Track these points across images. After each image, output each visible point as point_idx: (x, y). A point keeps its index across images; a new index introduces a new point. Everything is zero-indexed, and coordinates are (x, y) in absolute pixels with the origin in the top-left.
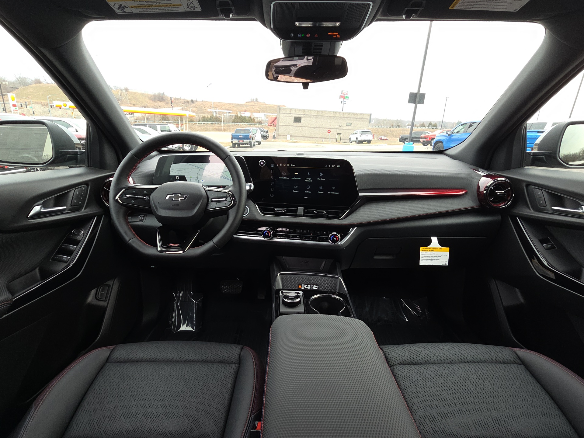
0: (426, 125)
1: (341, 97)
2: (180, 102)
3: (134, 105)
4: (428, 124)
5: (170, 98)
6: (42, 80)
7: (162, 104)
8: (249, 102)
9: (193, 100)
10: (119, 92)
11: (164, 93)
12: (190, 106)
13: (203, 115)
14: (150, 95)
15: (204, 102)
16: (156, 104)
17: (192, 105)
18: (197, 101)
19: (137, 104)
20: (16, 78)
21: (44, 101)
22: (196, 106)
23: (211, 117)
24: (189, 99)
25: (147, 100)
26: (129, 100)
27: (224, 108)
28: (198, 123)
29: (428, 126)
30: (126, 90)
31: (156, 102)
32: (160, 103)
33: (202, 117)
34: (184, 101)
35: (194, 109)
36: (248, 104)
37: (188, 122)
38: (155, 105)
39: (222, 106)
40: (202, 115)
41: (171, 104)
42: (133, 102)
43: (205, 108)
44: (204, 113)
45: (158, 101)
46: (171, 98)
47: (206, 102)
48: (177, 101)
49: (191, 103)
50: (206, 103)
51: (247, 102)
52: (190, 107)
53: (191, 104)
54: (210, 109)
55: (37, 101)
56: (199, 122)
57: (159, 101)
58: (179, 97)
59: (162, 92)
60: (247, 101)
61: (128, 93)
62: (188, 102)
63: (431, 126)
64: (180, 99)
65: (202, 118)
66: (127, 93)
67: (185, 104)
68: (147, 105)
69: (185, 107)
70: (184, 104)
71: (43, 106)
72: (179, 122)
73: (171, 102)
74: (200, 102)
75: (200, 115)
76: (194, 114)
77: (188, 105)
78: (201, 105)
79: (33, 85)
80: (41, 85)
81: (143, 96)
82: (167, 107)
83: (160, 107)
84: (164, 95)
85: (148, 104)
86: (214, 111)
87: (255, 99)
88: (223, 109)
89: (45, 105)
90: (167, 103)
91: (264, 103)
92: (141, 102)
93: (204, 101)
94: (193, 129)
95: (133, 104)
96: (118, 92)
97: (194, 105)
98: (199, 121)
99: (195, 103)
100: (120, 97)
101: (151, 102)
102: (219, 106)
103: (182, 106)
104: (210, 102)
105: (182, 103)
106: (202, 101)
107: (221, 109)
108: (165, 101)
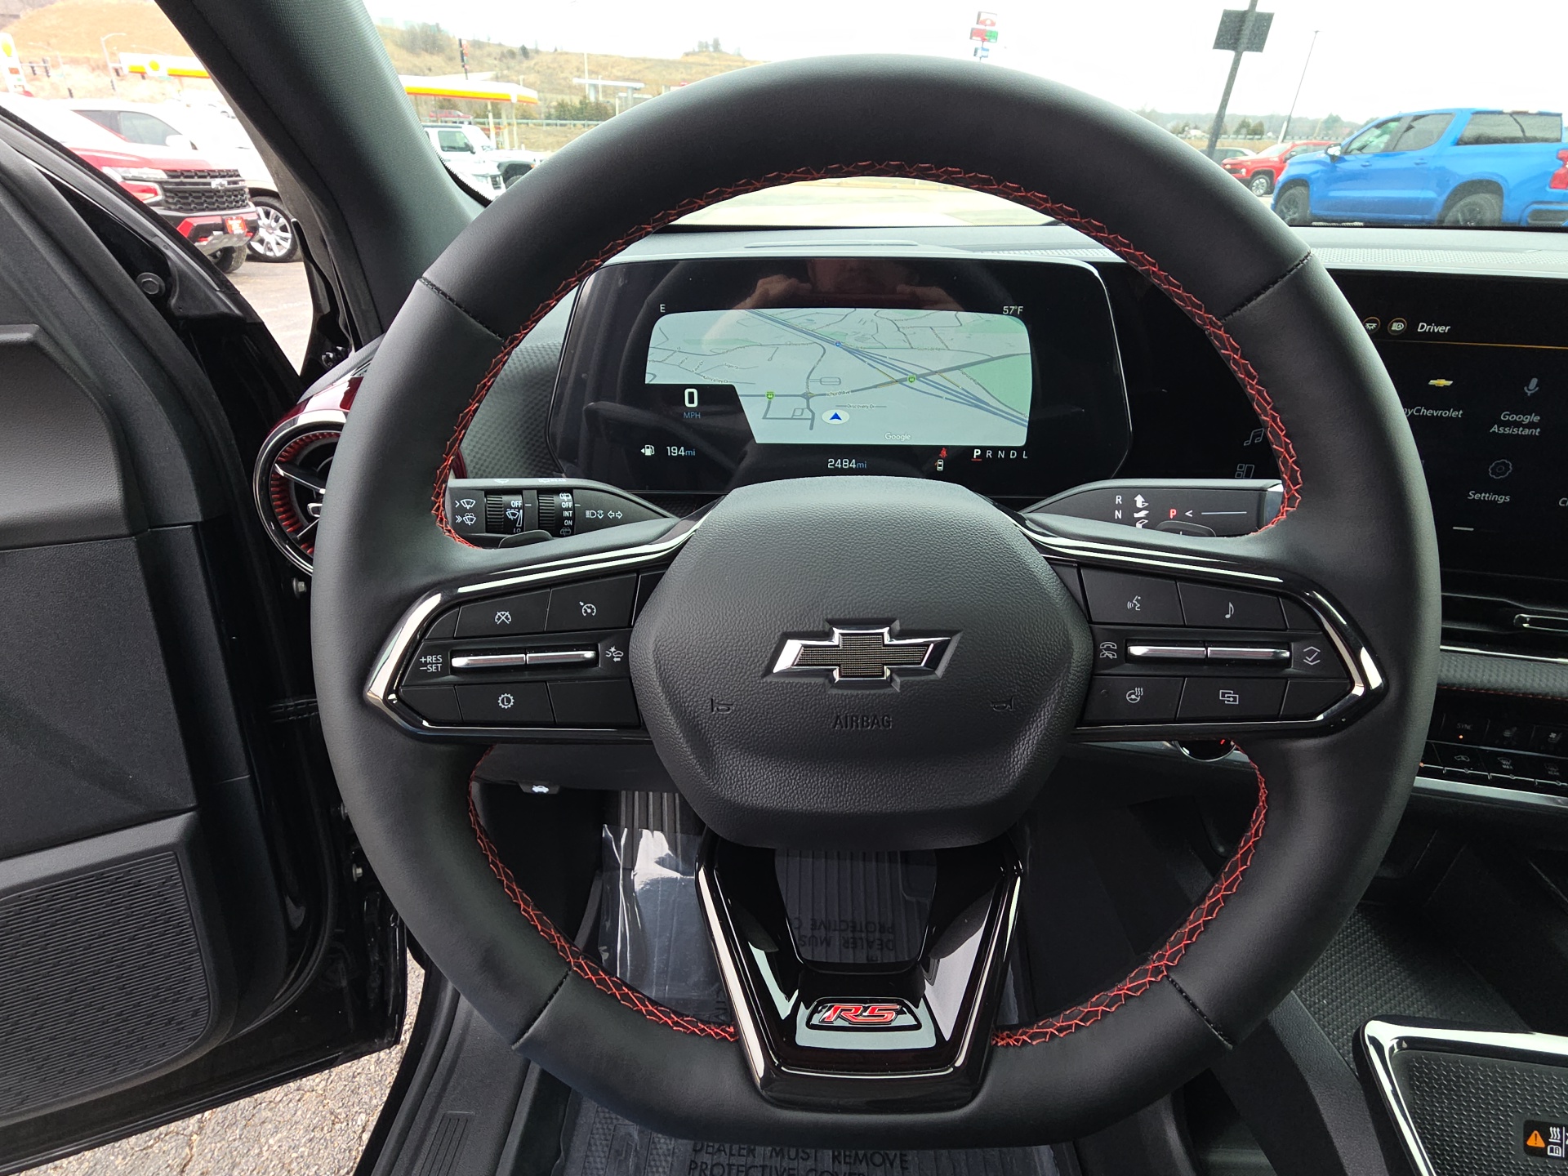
0: (1228, 129)
1: (974, 33)
2: (489, 55)
4: (1236, 126)
5: (458, 43)
7: (436, 60)
8: (693, 53)
9: (528, 47)
11: (437, 25)
12: (517, 68)
13: (560, 97)
15: (561, 54)
16: (417, 61)
17: (524, 65)
18: (537, 52)
21: (96, 56)
22: (537, 68)
23: (581, 103)
24: (515, 45)
27: (620, 74)
28: (548, 125)
29: (1237, 132)
31: (418, 55)
32: (429, 59)
33: (554, 104)
34: (498, 50)
35: (532, 78)
36: (690, 59)
37: (514, 121)
38: (415, 66)
39: (612, 67)
40: (555, 99)
41: (463, 60)
43: (562, 75)
44: (562, 92)
45: (424, 53)
46: (460, 41)
47: (567, 53)
48: (478, 53)
49: (522, 57)
50: (566, 57)
51: (687, 54)
52: (519, 72)
53: (520, 62)
54: (579, 77)
55: (73, 54)
56: (547, 119)
57: (426, 51)
58: (484, 39)
59: (432, 23)
60: (687, 51)
62: (512, 54)
63: (1244, 131)
64: (489, 45)
65: (555, 107)
67: (505, 60)
69: (505, 72)
70: (500, 60)
71: (93, 69)
72: (491, 119)
73: (462, 55)
74: (548, 53)
75: (549, 96)
76: (532, 95)
77: (512, 63)
78: (552, 66)
82: (450, 73)
83: (430, 70)
84: (439, 30)
86: (591, 85)
87: (711, 42)
88: (617, 78)
89: (98, 68)
90: (451, 59)
91: (739, 55)
93: (559, 51)
94: (534, 143)
97: (532, 63)
98: (549, 117)
99: (533, 58)
101: (404, 54)
102: (605, 68)
103: (496, 66)
104: (576, 54)
105: (495, 59)
106: (552, 50)
107: (609, 76)
108: (443, 52)
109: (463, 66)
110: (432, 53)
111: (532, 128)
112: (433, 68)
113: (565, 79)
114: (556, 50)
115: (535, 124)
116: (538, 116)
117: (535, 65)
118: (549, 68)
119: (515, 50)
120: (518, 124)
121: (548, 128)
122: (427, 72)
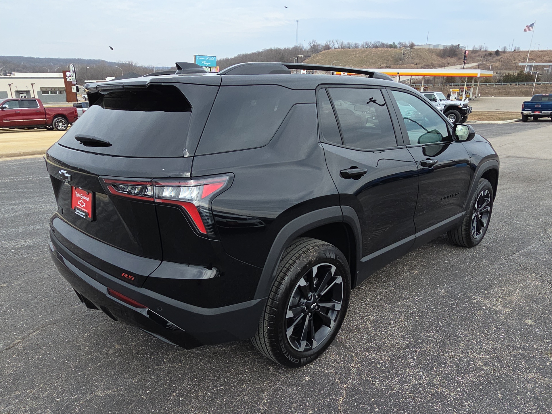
2: (479, 56)
5: (464, 52)
6: (331, 45)
7: (454, 60)
9: (500, 50)
10: (403, 51)
11: (458, 45)
12: (491, 60)
13: (508, 72)
15: (516, 52)
16: (444, 61)
17: (495, 59)
18: (504, 52)
19: (419, 63)
20: (310, 46)
23: (518, 74)
25: (434, 56)
26: (412, 58)
27: (548, 59)
30: (412, 46)
31: (445, 59)
32: (449, 60)
33: (504, 75)
34: (484, 53)
35: (497, 64)
37: (479, 84)
38: (442, 63)
39: (545, 56)
40: (505, 72)
41: (464, 59)
42: (417, 61)
44: (510, 69)
47: (519, 52)
48: (474, 55)
49: (495, 55)
50: (519, 54)
52: (491, 62)
53: (494, 57)
54: (523, 62)
56: (498, 82)
57: (449, 56)
58: (478, 49)
59: (456, 44)
61: (413, 50)
62: (490, 54)
64: (481, 51)
65: (504, 77)
66: (411, 50)
67: (486, 57)
68: (432, 63)
69: (484, 62)
70: (484, 57)
73: (465, 57)
74: (510, 52)
75: (502, 72)
77: (489, 58)
78: (510, 58)
79: (322, 52)
80: (329, 51)
82: (457, 65)
83: (449, 64)
84: (458, 47)
85: (433, 62)
86: (527, 65)
88: (546, 61)
90: (459, 59)
92: (425, 61)
93: (516, 50)
95: (415, 64)
96: (402, 50)
97: (499, 57)
99: (500, 55)
100: (403, 56)
101: (439, 59)
102: (540, 57)
103: (481, 60)
104: (525, 52)
105: (482, 57)
106: (513, 51)
107: (542, 60)
108: (457, 56)
109: (464, 62)
110: (452, 57)
111: (488, 86)
112: (450, 63)
113: (515, 63)
114: (515, 50)
115: (490, 85)
116: (493, 81)
117: (501, 58)
118: (508, 59)
119: (492, 53)
121: (496, 86)
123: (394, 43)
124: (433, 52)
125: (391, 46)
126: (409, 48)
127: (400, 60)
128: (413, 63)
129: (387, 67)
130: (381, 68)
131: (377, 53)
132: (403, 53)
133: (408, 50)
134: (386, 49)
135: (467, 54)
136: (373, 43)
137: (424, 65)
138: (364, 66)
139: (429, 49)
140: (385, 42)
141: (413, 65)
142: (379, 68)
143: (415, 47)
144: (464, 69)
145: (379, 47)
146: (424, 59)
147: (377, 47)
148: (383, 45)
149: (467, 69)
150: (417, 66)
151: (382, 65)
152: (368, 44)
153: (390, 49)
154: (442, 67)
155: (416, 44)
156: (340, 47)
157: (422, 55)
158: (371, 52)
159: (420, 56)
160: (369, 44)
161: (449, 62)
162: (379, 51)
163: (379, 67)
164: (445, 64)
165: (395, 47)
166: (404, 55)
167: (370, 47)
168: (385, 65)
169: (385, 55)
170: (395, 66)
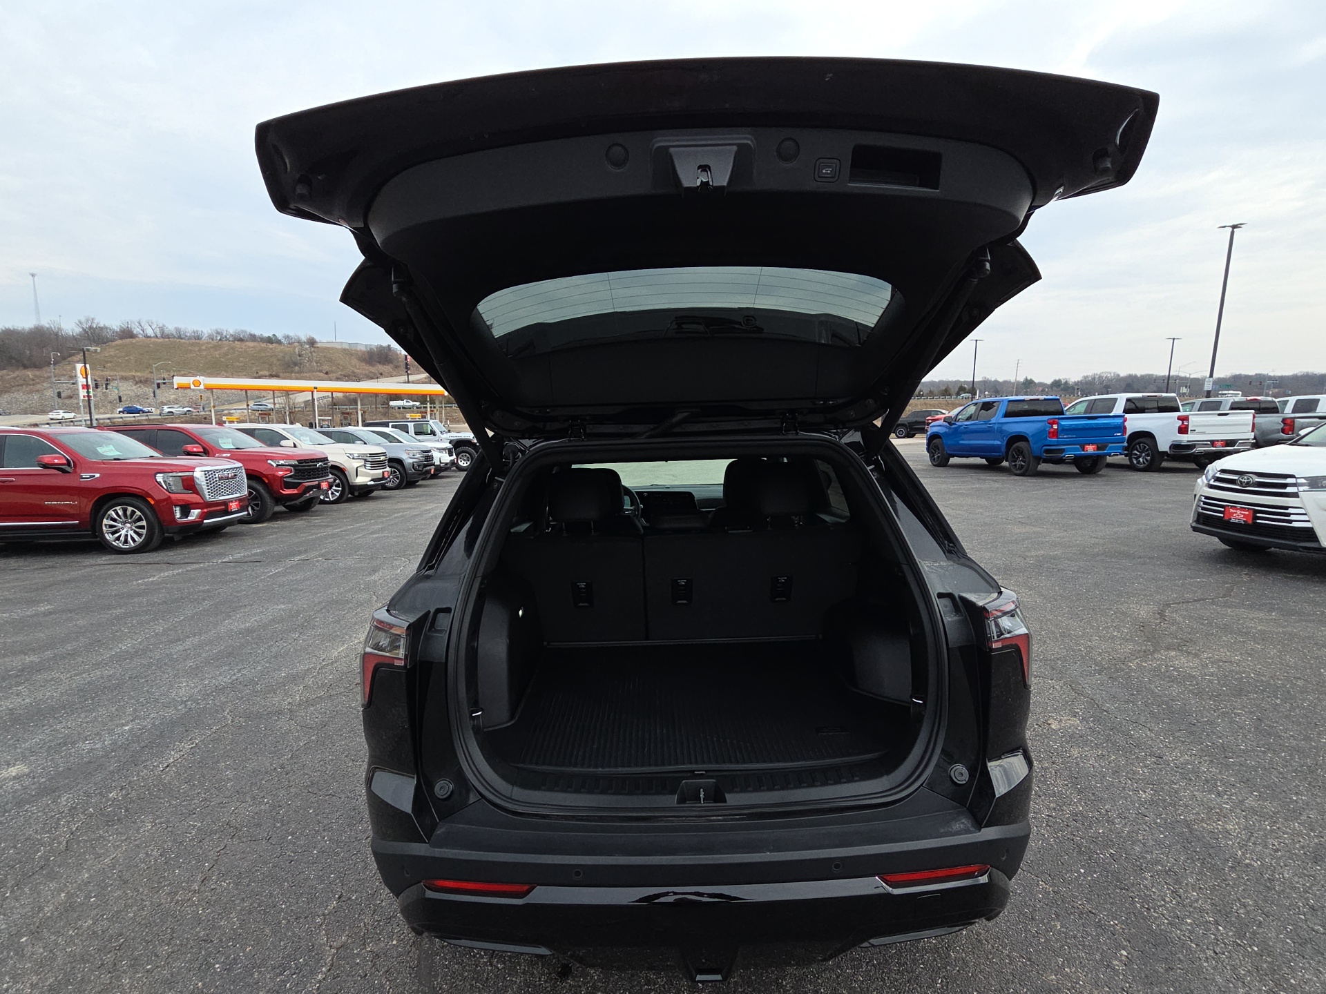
3: (327, 373)
4: (957, 390)
6: (137, 330)
7: (386, 368)
10: (297, 349)
11: (389, 346)
14: (361, 351)
16: (373, 369)
19: (332, 372)
20: (81, 330)
21: (139, 374)
25: (354, 361)
26: (317, 363)
30: (312, 342)
31: (374, 366)
32: (381, 368)
37: (443, 406)
38: (371, 372)
41: (407, 368)
42: (326, 368)
45: (378, 364)
46: (405, 355)
55: (123, 374)
57: (380, 362)
59: (385, 344)
61: (316, 350)
66: (313, 349)
68: (353, 372)
71: (137, 383)
73: (407, 364)
79: (116, 342)
80: (134, 341)
81: (347, 354)
82: (395, 376)
83: (381, 374)
84: (390, 349)
85: (356, 371)
89: (141, 381)
90: (397, 367)
92: (341, 368)
95: (325, 372)
96: (295, 348)
100: (299, 358)
101: (364, 365)
108: (392, 363)
109: (407, 372)
110: (384, 364)
120: (445, 407)
122: (379, 375)
123: (274, 335)
124: (352, 355)
125: (269, 340)
126: (308, 346)
127: (296, 364)
128: (321, 371)
129: (271, 376)
130: (259, 377)
131: (246, 351)
132: (297, 353)
133: (306, 349)
134: (263, 345)
135: (408, 360)
136: (232, 332)
137: (341, 375)
138: (223, 372)
139: (344, 350)
140: (257, 333)
141: (322, 374)
142: (256, 378)
143: (319, 345)
144: (408, 382)
145: (247, 341)
146: (339, 365)
147: (241, 340)
148: (253, 338)
149: (413, 382)
150: (327, 375)
151: (261, 373)
152: (222, 334)
153: (271, 346)
154: (372, 378)
155: (317, 339)
156: (159, 335)
157: (334, 358)
158: (233, 348)
159: (330, 361)
160: (224, 334)
161: (381, 371)
162: (249, 347)
163: (255, 375)
164: (375, 374)
165: (279, 342)
166: (300, 356)
167: (227, 339)
168: (267, 373)
169: (263, 354)
170: (288, 374)
